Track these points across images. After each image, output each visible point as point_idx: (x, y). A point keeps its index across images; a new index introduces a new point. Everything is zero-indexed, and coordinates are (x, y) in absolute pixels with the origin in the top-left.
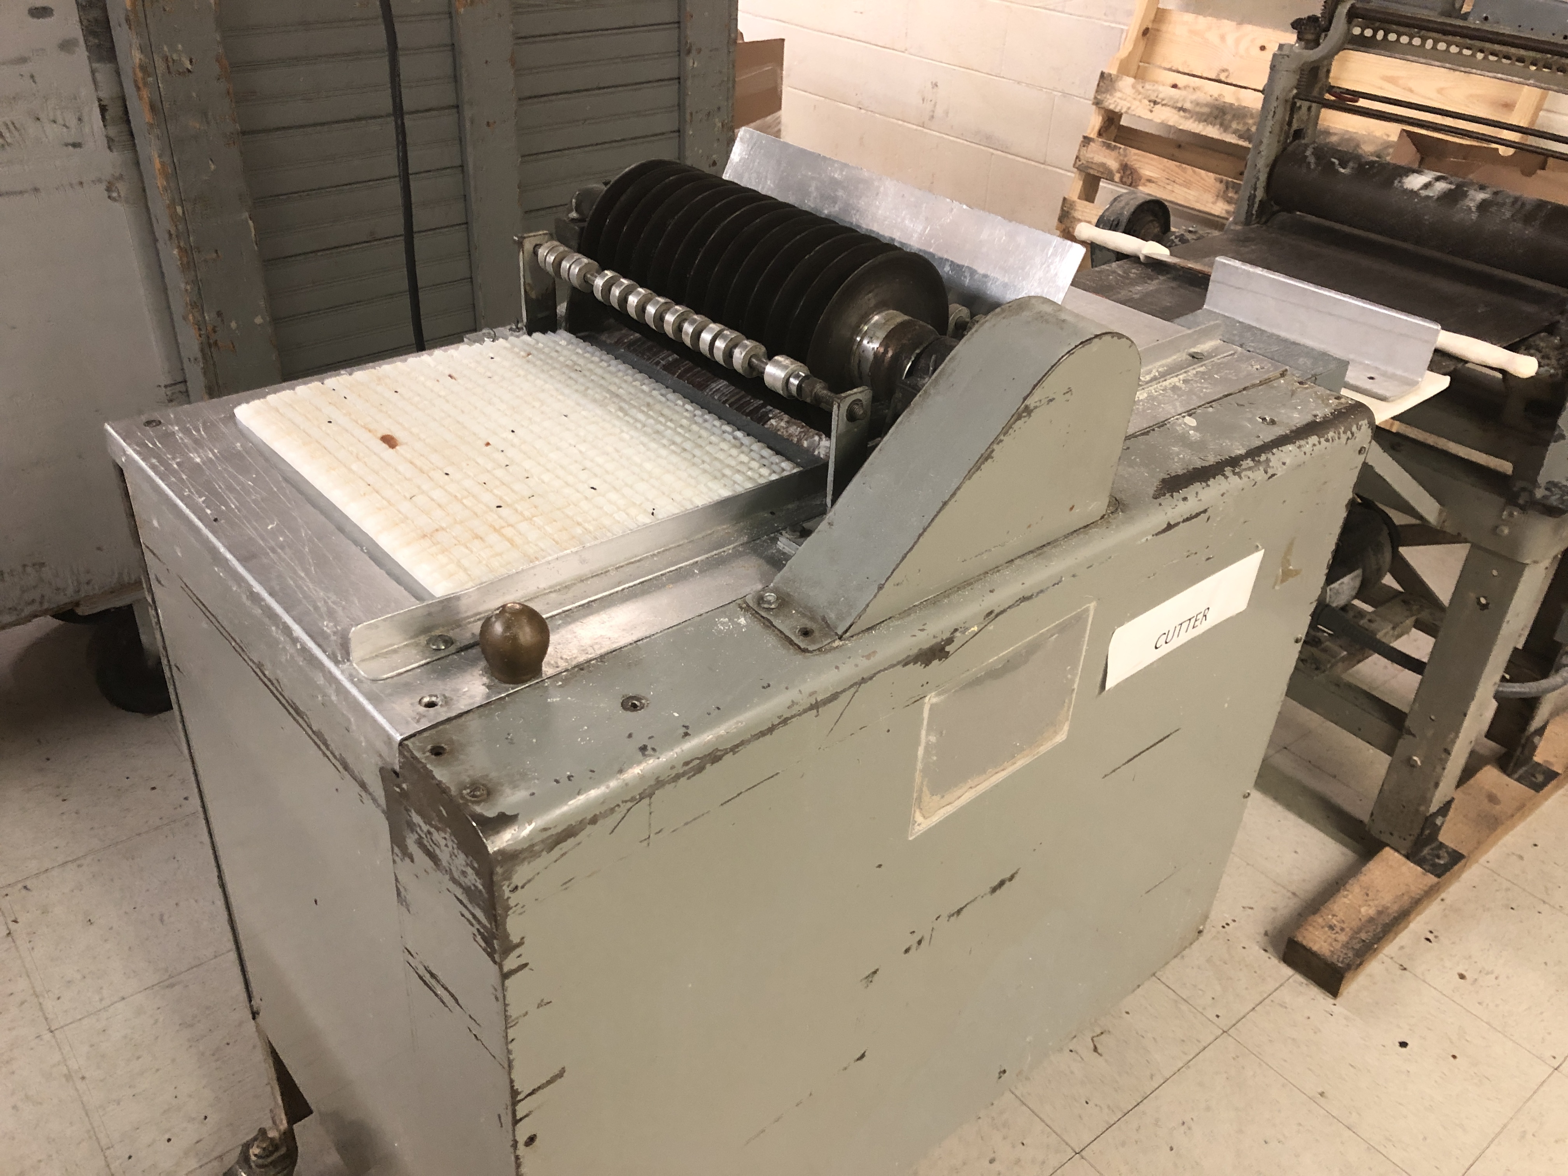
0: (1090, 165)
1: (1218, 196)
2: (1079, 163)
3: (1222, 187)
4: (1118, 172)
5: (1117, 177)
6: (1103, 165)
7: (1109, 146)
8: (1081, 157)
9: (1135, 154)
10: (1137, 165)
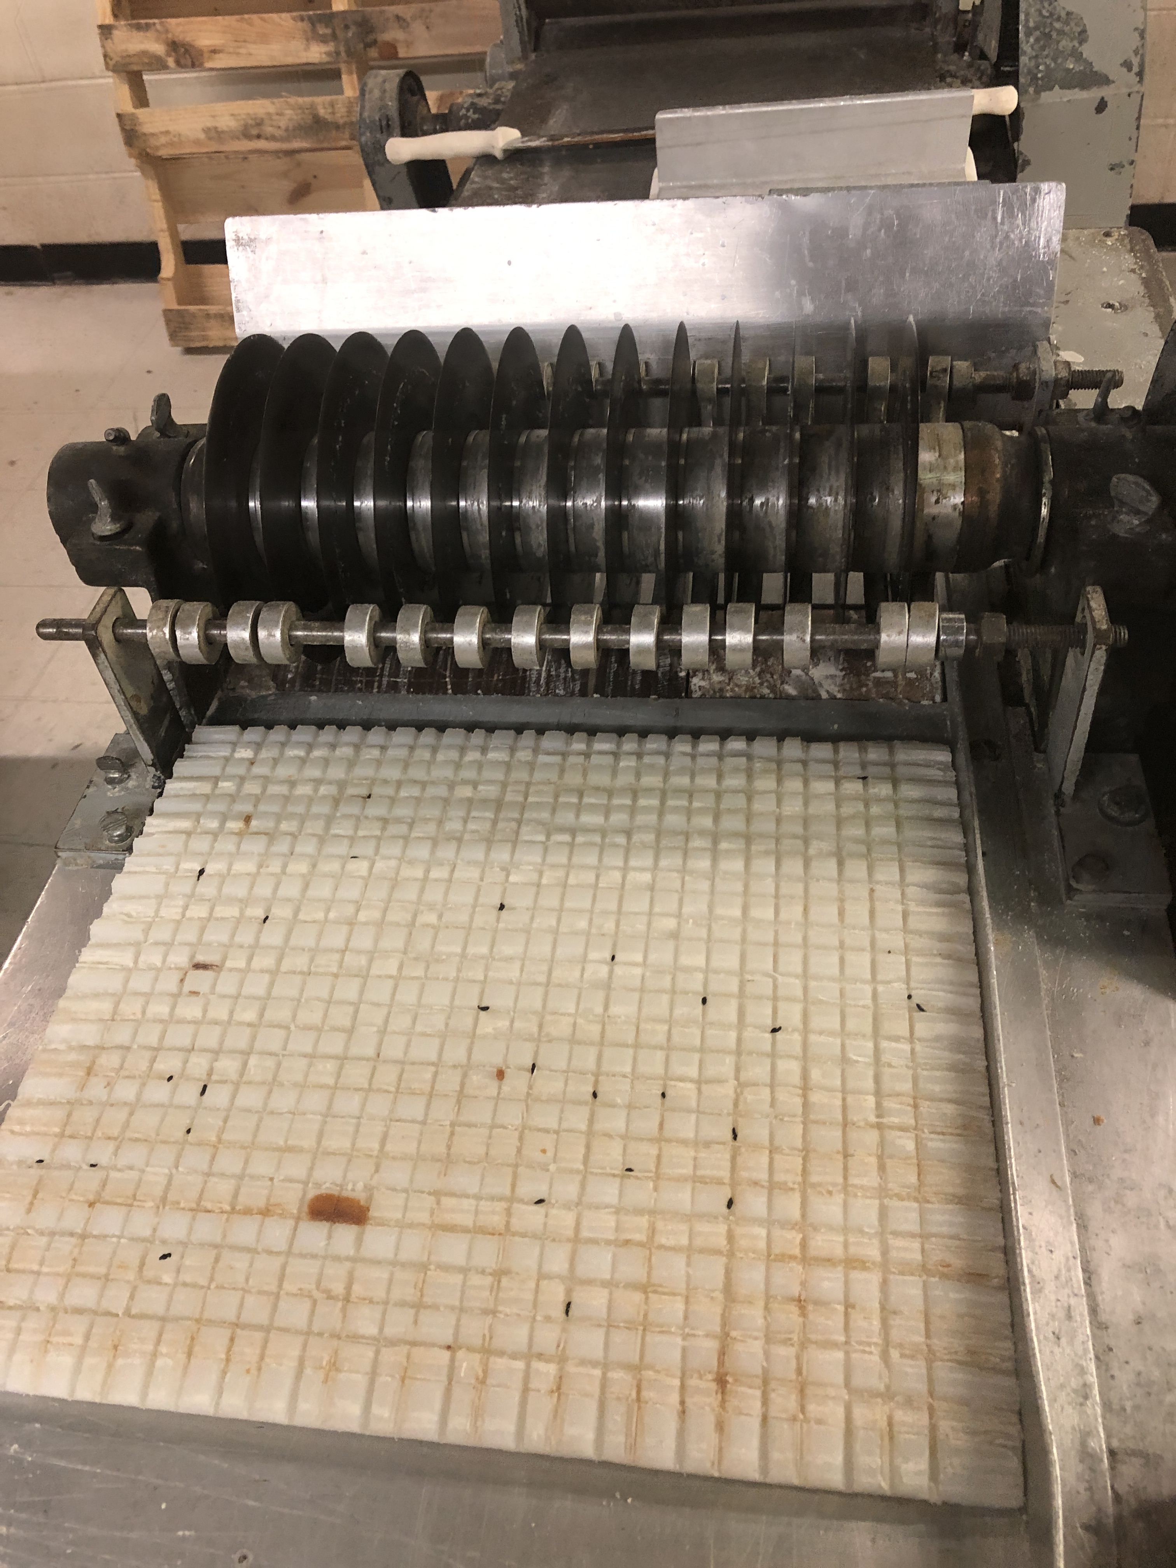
0: (127, 60)
1: (307, 40)
2: (111, 63)
3: (306, 25)
4: (168, 55)
5: (171, 62)
6: (144, 53)
7: (139, 27)
8: (112, 55)
9: (178, 25)
10: (188, 38)
